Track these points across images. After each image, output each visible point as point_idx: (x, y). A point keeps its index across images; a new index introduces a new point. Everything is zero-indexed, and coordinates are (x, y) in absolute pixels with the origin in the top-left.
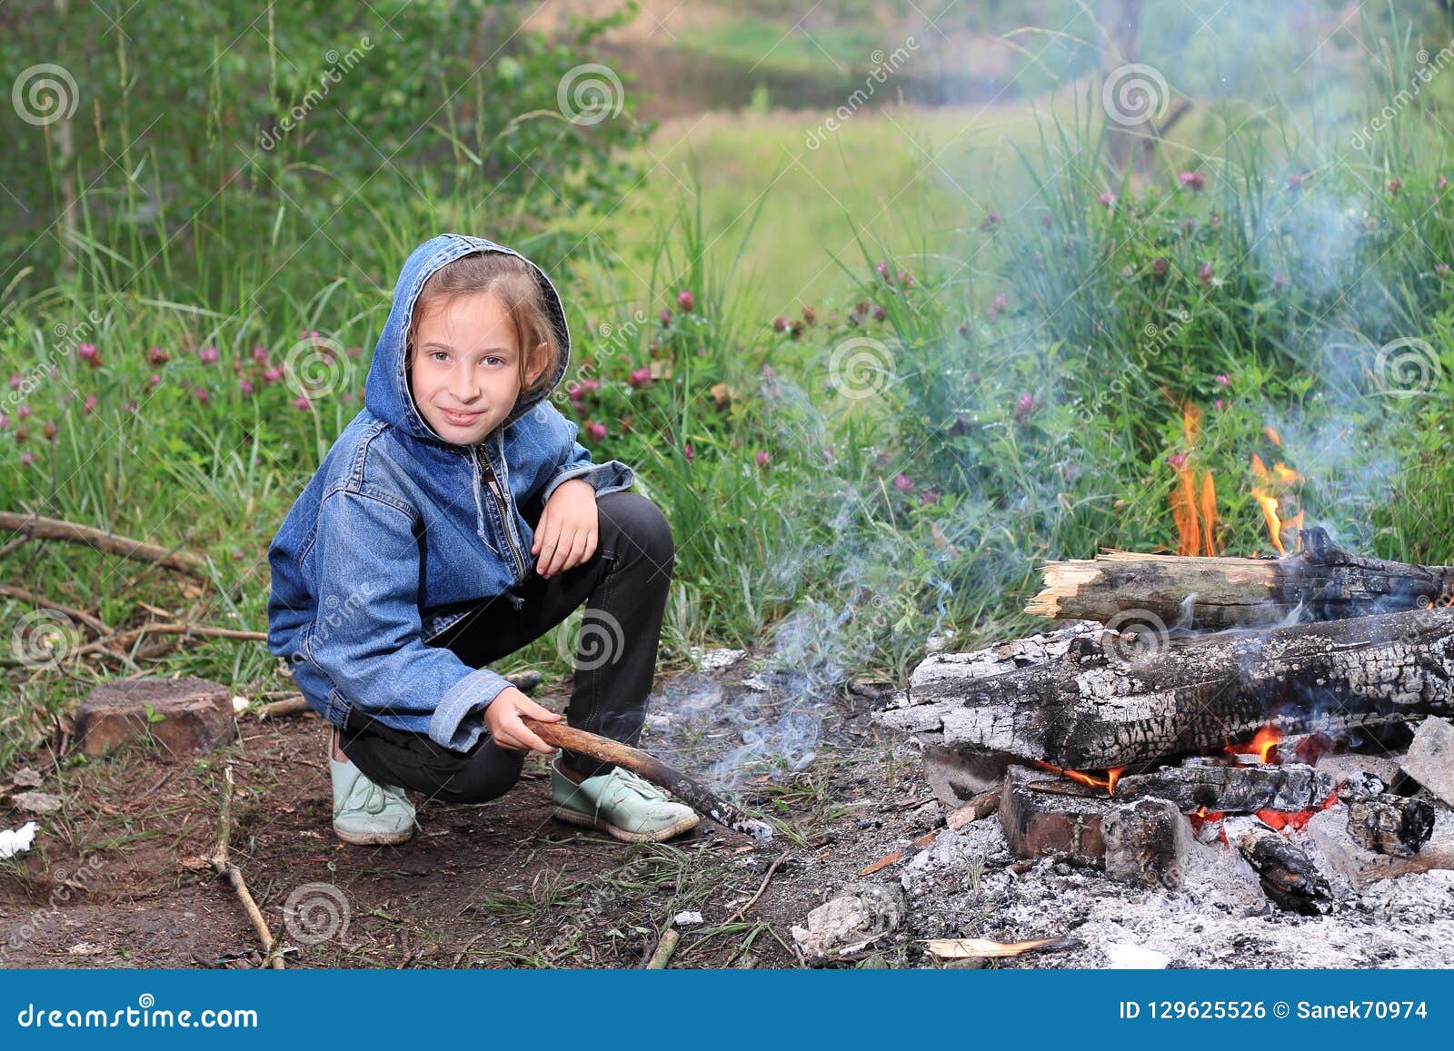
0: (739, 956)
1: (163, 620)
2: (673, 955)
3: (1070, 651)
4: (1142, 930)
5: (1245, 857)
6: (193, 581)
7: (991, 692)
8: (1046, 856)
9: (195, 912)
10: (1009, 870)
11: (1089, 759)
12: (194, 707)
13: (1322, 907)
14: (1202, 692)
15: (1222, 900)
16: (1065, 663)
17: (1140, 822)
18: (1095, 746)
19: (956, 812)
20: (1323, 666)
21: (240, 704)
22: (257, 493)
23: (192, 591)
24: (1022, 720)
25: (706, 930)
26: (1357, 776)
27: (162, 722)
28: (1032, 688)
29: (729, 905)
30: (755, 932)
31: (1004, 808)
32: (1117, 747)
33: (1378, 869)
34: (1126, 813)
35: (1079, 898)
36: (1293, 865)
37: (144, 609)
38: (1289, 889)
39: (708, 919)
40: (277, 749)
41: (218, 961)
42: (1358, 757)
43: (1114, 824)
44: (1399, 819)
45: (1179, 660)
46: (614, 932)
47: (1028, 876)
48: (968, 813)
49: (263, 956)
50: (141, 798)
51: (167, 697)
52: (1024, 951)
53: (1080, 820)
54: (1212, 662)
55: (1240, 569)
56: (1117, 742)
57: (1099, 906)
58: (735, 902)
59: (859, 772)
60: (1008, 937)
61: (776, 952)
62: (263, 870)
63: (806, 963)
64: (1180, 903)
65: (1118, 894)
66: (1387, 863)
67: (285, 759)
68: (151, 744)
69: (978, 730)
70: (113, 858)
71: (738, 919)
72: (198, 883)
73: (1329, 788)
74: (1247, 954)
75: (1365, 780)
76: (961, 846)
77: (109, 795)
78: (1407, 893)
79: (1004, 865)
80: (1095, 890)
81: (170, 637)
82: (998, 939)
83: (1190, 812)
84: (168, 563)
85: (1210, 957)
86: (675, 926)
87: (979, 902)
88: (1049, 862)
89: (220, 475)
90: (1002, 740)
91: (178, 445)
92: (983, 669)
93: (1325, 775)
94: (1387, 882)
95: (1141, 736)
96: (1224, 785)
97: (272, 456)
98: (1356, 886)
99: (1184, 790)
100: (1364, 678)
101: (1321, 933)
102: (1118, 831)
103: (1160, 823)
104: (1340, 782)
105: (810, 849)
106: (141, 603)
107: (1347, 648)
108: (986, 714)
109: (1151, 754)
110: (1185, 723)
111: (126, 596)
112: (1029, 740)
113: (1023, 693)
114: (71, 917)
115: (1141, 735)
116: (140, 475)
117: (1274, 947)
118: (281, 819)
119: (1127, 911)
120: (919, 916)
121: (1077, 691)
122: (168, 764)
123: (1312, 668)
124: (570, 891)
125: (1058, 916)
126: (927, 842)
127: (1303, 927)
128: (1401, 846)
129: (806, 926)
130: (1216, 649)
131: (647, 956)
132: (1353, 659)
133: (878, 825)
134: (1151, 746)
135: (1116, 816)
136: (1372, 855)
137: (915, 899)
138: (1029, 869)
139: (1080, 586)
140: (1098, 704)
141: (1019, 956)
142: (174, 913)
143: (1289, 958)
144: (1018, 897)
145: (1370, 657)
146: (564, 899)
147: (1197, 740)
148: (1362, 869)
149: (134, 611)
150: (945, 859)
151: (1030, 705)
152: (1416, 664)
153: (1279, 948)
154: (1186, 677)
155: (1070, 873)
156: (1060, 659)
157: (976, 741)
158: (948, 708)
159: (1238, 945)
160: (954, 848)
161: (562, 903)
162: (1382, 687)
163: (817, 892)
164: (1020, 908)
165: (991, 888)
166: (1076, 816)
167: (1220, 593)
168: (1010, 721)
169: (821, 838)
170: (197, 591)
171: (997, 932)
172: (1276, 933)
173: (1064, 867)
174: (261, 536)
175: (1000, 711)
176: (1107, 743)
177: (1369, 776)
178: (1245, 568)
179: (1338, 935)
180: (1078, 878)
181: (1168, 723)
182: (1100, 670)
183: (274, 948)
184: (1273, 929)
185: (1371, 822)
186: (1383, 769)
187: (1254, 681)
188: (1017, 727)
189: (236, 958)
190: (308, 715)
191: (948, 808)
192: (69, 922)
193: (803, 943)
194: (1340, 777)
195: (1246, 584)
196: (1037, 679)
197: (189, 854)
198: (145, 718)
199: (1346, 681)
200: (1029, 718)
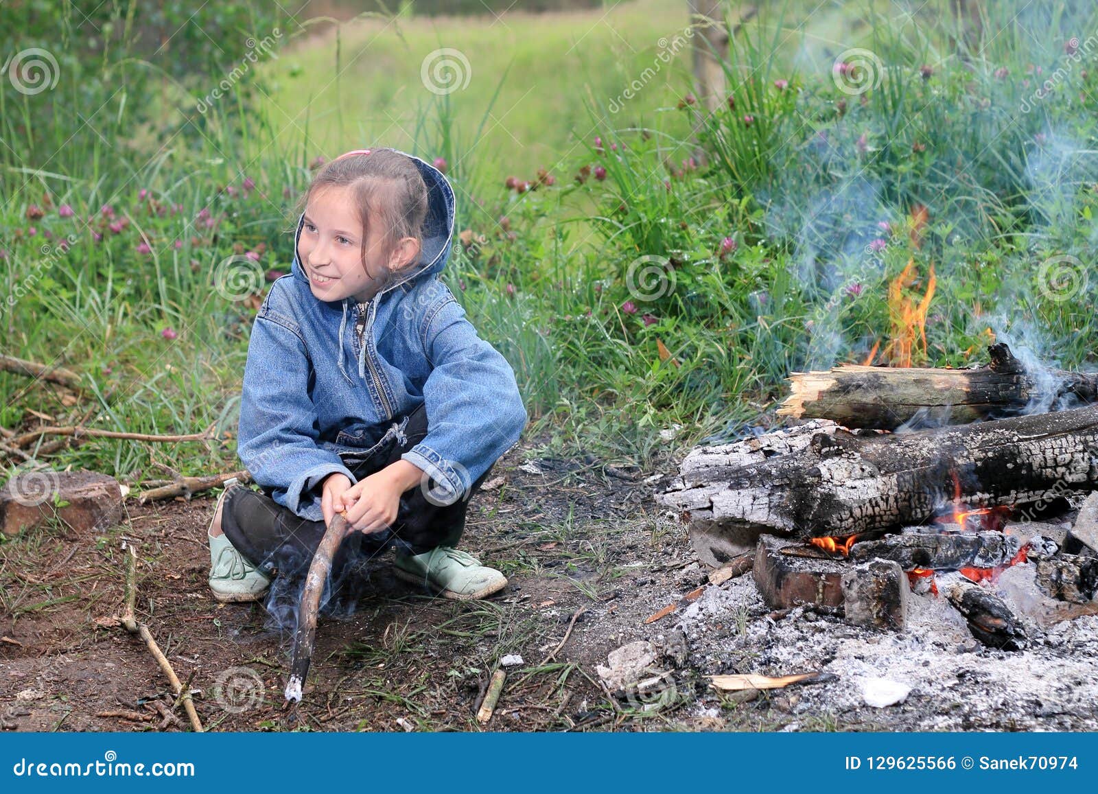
0: (555, 692)
1: (48, 423)
2: (503, 691)
3: (813, 444)
4: (882, 665)
5: (955, 605)
6: (69, 391)
7: (750, 478)
8: (797, 606)
9: (114, 662)
10: (768, 618)
11: (829, 529)
12: (91, 494)
13: (1020, 644)
14: (918, 474)
15: (938, 639)
16: (809, 454)
17: (873, 579)
18: (835, 519)
19: (717, 571)
20: (1012, 454)
21: (125, 490)
22: (112, 320)
23: (69, 399)
24: (775, 499)
25: (527, 669)
26: (1037, 539)
27: (66, 507)
28: (783, 474)
29: (542, 649)
30: (567, 671)
31: (758, 568)
32: (851, 520)
33: (1060, 613)
34: (861, 572)
35: (827, 640)
36: (995, 612)
37: (31, 414)
38: (993, 630)
39: (527, 661)
40: (159, 527)
41: (139, 703)
42: (1035, 524)
43: (852, 581)
44: (1078, 573)
45: (898, 451)
46: (454, 673)
47: (783, 622)
48: (727, 572)
49: (175, 698)
50: (56, 569)
51: (69, 486)
52: (790, 684)
53: (823, 577)
54: (924, 451)
55: (943, 377)
56: (851, 515)
57: (844, 646)
58: (547, 647)
59: (628, 539)
60: (774, 672)
61: (587, 686)
62: (162, 627)
63: (612, 695)
64: (907, 642)
65: (857, 636)
66: (1067, 608)
67: (166, 535)
68: (58, 525)
69: (740, 507)
70: (38, 618)
71: (551, 661)
72: (111, 638)
73: (1016, 549)
74: (968, 683)
75: (1044, 542)
76: (724, 599)
77: (30, 567)
78: (1083, 631)
79: (763, 614)
80: (838, 633)
81: (59, 437)
82: (765, 674)
83: (909, 570)
84: (50, 377)
85: (940, 687)
86: (502, 667)
87: (747, 645)
88: (799, 611)
89: (81, 306)
90: (760, 516)
91: (49, 283)
92: (738, 458)
93: (1012, 540)
94: (1067, 624)
95: (870, 511)
96: (936, 548)
97: (122, 290)
98: (1042, 626)
99: (905, 553)
100: (1043, 463)
101: (1024, 666)
102: (855, 587)
103: (889, 579)
104: (1024, 544)
105: (601, 602)
106: (28, 409)
107: (1030, 439)
108: (746, 496)
109: (877, 524)
110: (905, 500)
111: (18, 404)
112: (781, 515)
113: (776, 478)
114: (13, 668)
115: (870, 509)
116: (20, 308)
117: (989, 678)
118: (171, 584)
119: (867, 650)
120: (698, 656)
121: (820, 476)
122: (73, 541)
123: (1002, 455)
124: (413, 640)
125: (812, 654)
126: (696, 597)
127: (1007, 661)
128: (1079, 595)
129: (607, 665)
130: (926, 441)
131: (482, 692)
132: (1035, 447)
133: (653, 582)
134: (878, 519)
135: (854, 574)
136: (1055, 602)
137: (693, 642)
138: (784, 617)
139: (820, 392)
140: (836, 486)
141: (785, 687)
142: (97, 663)
143: (1002, 686)
144: (778, 640)
145: (1049, 445)
146: (410, 647)
147: (913, 513)
148: (1047, 613)
149: (24, 416)
150: (712, 609)
151: (781, 487)
152: (1084, 451)
153: (993, 678)
154: (905, 464)
155: (817, 620)
156: (804, 450)
157: (739, 516)
158: (716, 491)
159: (961, 677)
160: (718, 600)
161: (409, 650)
162: (1059, 469)
163: (613, 637)
164: (781, 649)
165: (754, 633)
166: (820, 574)
167: (928, 397)
168: (766, 500)
169: (609, 594)
170: (73, 399)
171: (764, 668)
172: (988, 665)
173: (811, 615)
174: (118, 355)
175: (757, 492)
176: (844, 516)
177: (1046, 539)
178: (946, 377)
179: (1038, 666)
180: (823, 624)
181: (891, 500)
182: (836, 459)
183: (184, 691)
184: (984, 663)
185: (1054, 577)
186: (1055, 533)
187: (959, 466)
188: (772, 504)
189: (153, 699)
190: (179, 499)
191: (708, 568)
192: (13, 673)
193: (608, 679)
194: (1022, 540)
195: (947, 389)
196: (786, 467)
197: (101, 614)
198: (53, 504)
199: (1030, 464)
200: (781, 497)
